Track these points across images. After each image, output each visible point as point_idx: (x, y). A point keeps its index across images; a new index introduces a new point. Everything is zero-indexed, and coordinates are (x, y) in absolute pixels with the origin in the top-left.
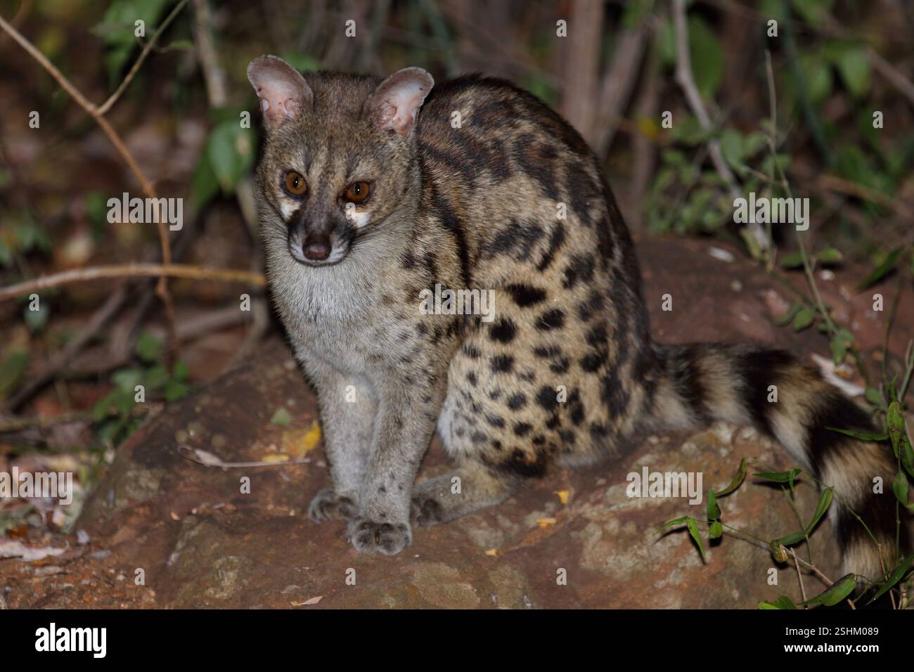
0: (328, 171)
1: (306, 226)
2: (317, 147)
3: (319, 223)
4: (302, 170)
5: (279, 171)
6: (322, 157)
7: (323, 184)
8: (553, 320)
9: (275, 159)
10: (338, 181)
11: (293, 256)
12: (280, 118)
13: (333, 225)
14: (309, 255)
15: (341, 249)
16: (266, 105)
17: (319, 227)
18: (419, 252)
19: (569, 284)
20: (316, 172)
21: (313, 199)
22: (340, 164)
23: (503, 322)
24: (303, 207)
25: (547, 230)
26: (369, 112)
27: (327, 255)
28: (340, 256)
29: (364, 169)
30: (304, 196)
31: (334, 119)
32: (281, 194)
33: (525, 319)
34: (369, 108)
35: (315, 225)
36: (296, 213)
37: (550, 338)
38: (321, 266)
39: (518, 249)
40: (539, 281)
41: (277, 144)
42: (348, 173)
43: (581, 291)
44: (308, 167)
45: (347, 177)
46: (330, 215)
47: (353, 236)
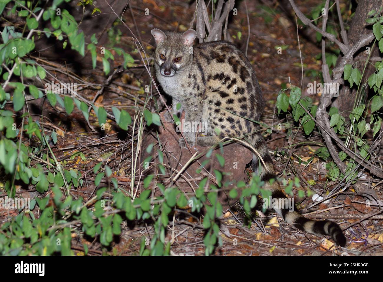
0: (171, 54)
1: (165, 67)
2: (168, 49)
3: (168, 66)
4: (164, 54)
5: (159, 54)
6: (169, 51)
7: (170, 57)
8: (231, 101)
9: (158, 51)
10: (173, 57)
11: (161, 74)
12: (159, 42)
13: (172, 67)
14: (165, 74)
15: (173, 73)
16: (156, 39)
17: (168, 67)
18: (192, 74)
19: (236, 93)
20: (168, 55)
21: (167, 60)
22: (174, 53)
23: (218, 102)
24: (164, 62)
25: (231, 79)
26: (181, 40)
27: (170, 74)
28: (173, 74)
29: (180, 55)
30: (165, 60)
31: (172, 42)
32: (160, 59)
33: (223, 101)
34: (181, 39)
35: (167, 66)
36: (163, 64)
37: (230, 105)
38: (168, 77)
39: (223, 81)
40: (227, 91)
41: (159, 48)
42: (176, 55)
43: (239, 96)
44: (166, 53)
45: (176, 56)
46: (171, 64)
47: (176, 70)
